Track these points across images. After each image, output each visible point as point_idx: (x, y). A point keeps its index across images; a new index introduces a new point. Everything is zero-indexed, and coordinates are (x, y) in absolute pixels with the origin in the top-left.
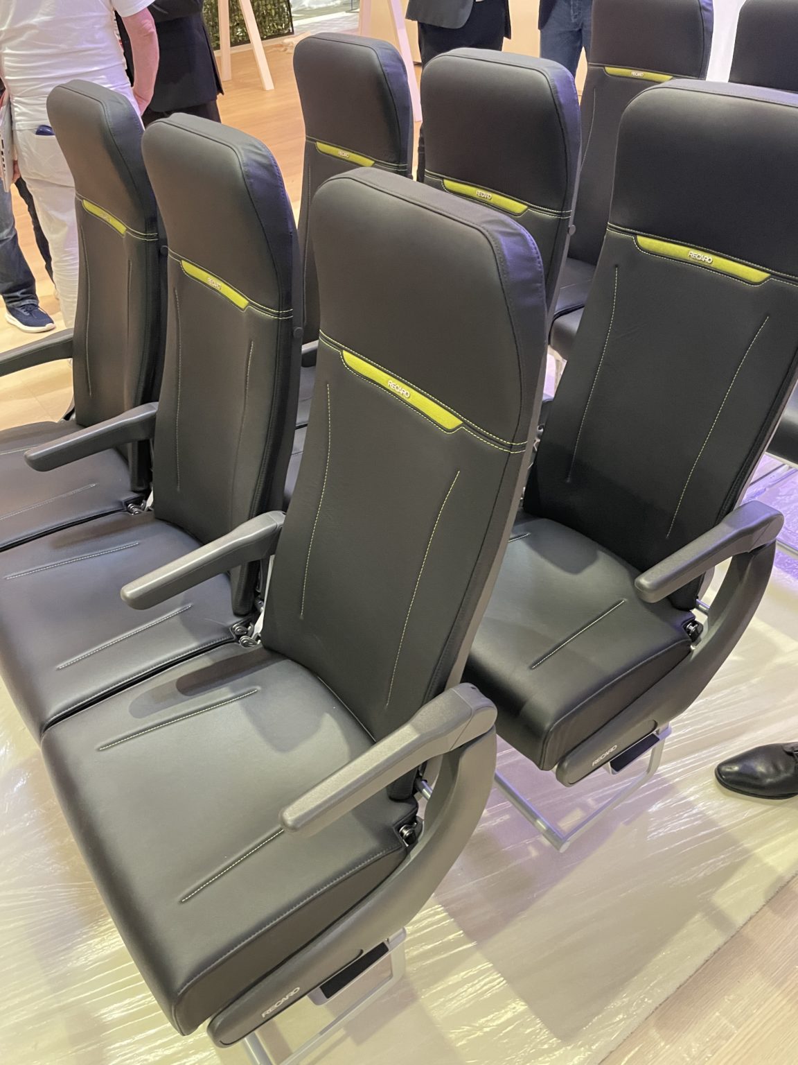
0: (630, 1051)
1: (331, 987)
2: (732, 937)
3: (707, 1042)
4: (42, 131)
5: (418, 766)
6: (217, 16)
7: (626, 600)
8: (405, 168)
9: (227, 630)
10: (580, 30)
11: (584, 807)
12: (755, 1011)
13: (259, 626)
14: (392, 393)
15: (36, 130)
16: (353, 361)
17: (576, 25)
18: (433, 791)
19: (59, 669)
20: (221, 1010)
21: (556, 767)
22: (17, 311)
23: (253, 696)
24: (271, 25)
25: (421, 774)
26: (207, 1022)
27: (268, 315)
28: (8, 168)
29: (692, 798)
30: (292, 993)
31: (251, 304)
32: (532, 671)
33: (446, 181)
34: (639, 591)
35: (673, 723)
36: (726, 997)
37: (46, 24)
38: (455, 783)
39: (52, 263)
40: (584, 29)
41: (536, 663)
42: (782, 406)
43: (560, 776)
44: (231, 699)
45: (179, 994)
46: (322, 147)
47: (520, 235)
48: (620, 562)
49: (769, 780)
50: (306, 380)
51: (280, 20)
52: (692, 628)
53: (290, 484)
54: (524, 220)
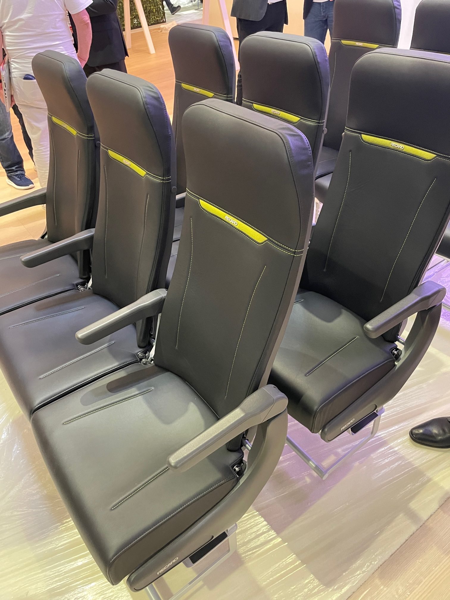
0: (364, 592)
1: (195, 557)
2: (420, 527)
3: (408, 586)
4: (27, 77)
5: (244, 432)
6: (123, 13)
7: (358, 337)
8: (231, 97)
9: (135, 356)
10: (326, 20)
11: (336, 454)
12: (434, 568)
13: (152, 353)
14: (227, 223)
15: (23, 77)
16: (204, 205)
17: (324, 17)
18: (252, 446)
19: (40, 378)
20: (134, 570)
21: (321, 431)
22: (13, 178)
23: (150, 393)
24: (153, 17)
25: (245, 436)
26: (126, 578)
27: (157, 180)
28: (8, 99)
29: (396, 449)
30: (174, 561)
31: (147, 174)
32: (306, 377)
33: (254, 105)
34: (366, 333)
35: (385, 406)
36: (417, 561)
37: (29, 18)
38: (265, 440)
39: (33, 151)
40: (329, 19)
41: (309, 373)
42: (444, 228)
43: (323, 437)
44: (137, 394)
45: (111, 562)
46: (185, 86)
47: (299, 135)
48: (355, 316)
49: (440, 438)
50: (179, 216)
51: (158, 14)
52: (396, 352)
53: (170, 274)
54: (299, 126)
